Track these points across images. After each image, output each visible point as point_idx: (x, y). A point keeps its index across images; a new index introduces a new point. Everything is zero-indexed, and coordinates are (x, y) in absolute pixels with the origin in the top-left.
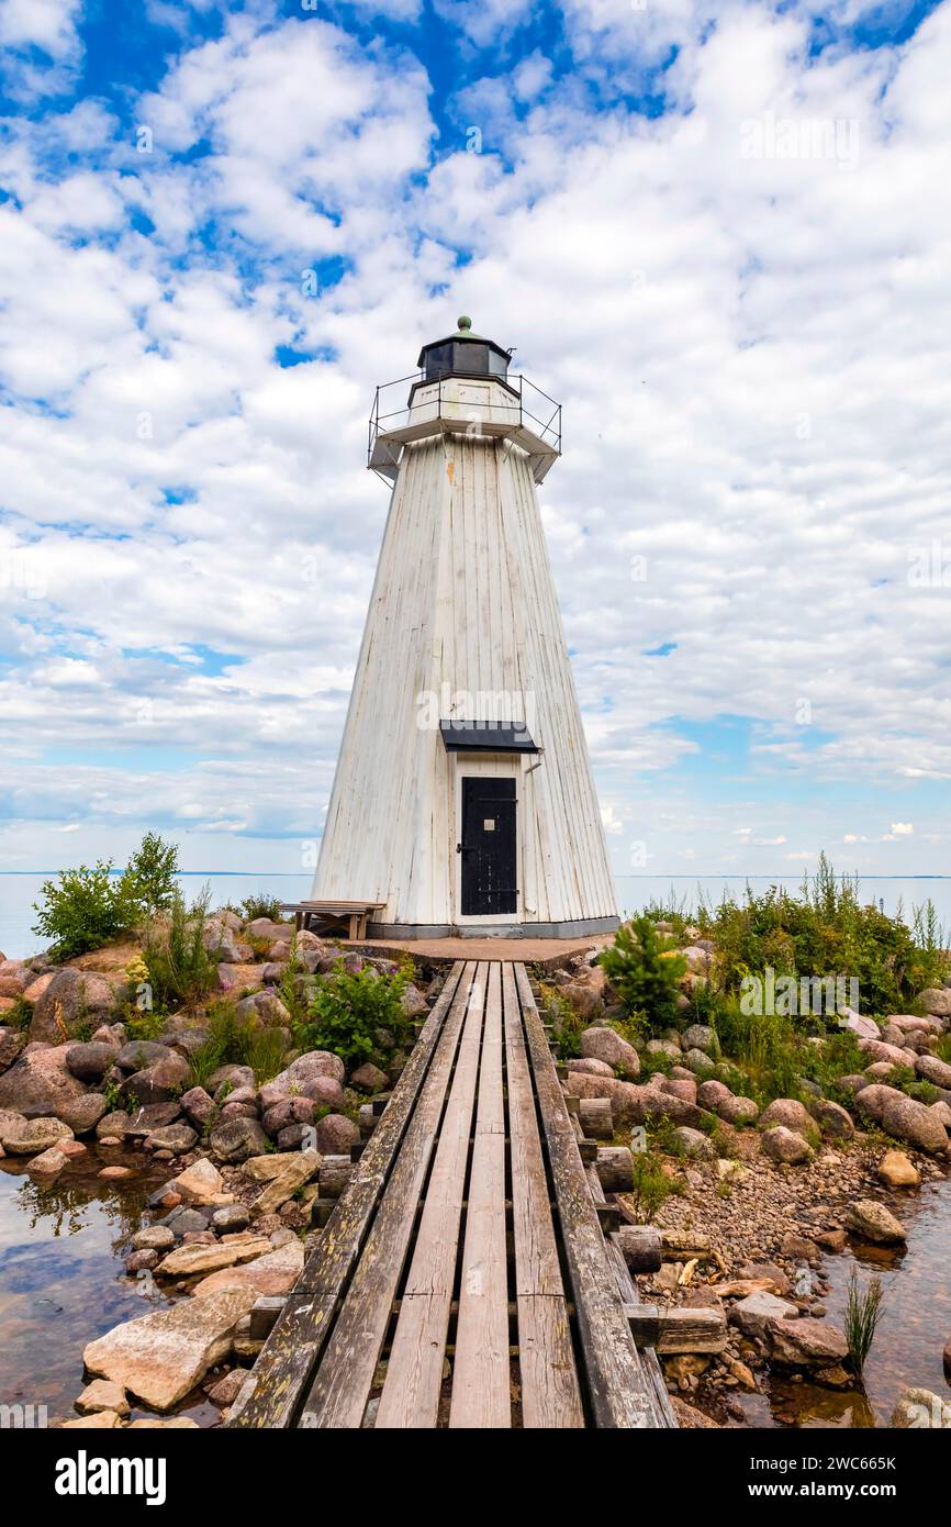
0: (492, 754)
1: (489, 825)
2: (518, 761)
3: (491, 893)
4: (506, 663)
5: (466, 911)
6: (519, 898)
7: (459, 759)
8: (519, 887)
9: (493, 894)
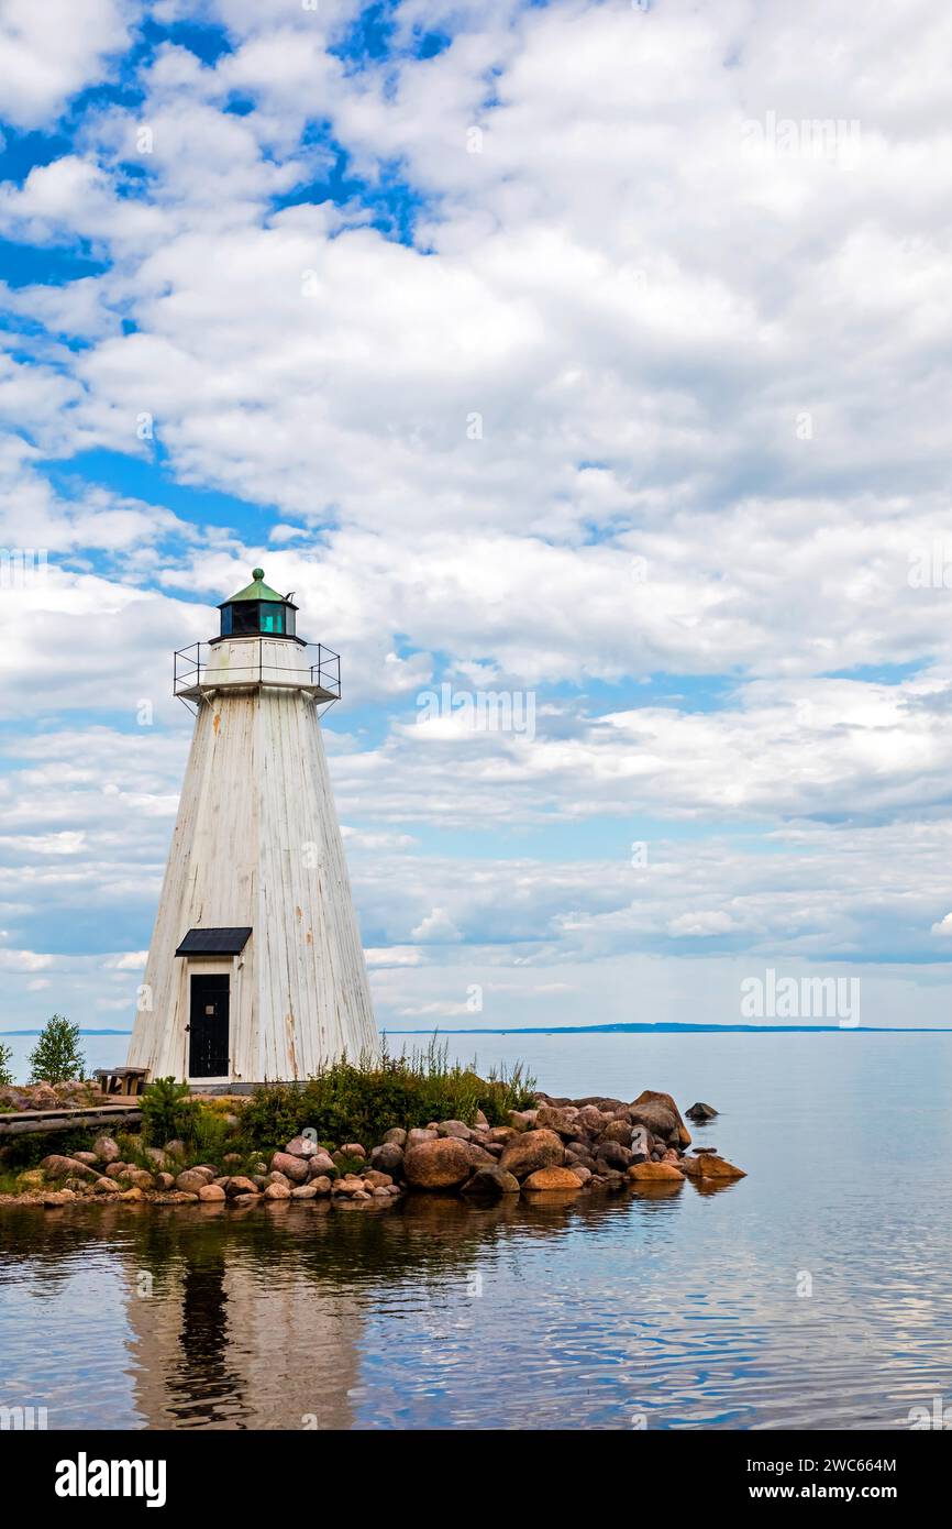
0: (211, 957)
1: (210, 1010)
2: (232, 961)
3: (210, 1061)
4: (244, 880)
5: (192, 1075)
6: (230, 1065)
7: (189, 961)
8: (230, 1057)
9: (211, 1061)
